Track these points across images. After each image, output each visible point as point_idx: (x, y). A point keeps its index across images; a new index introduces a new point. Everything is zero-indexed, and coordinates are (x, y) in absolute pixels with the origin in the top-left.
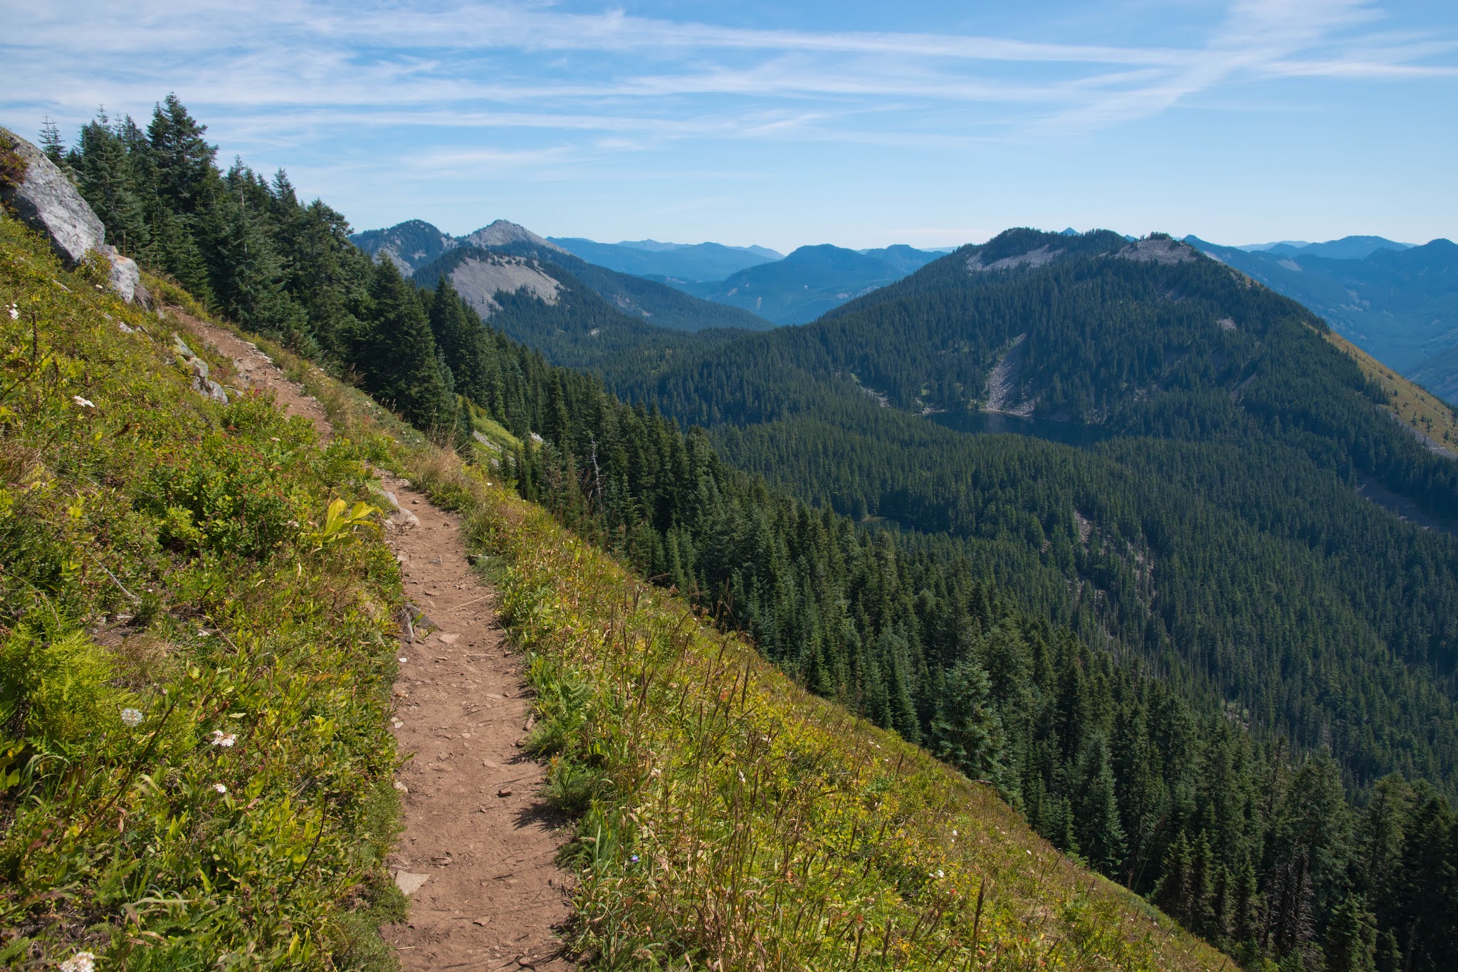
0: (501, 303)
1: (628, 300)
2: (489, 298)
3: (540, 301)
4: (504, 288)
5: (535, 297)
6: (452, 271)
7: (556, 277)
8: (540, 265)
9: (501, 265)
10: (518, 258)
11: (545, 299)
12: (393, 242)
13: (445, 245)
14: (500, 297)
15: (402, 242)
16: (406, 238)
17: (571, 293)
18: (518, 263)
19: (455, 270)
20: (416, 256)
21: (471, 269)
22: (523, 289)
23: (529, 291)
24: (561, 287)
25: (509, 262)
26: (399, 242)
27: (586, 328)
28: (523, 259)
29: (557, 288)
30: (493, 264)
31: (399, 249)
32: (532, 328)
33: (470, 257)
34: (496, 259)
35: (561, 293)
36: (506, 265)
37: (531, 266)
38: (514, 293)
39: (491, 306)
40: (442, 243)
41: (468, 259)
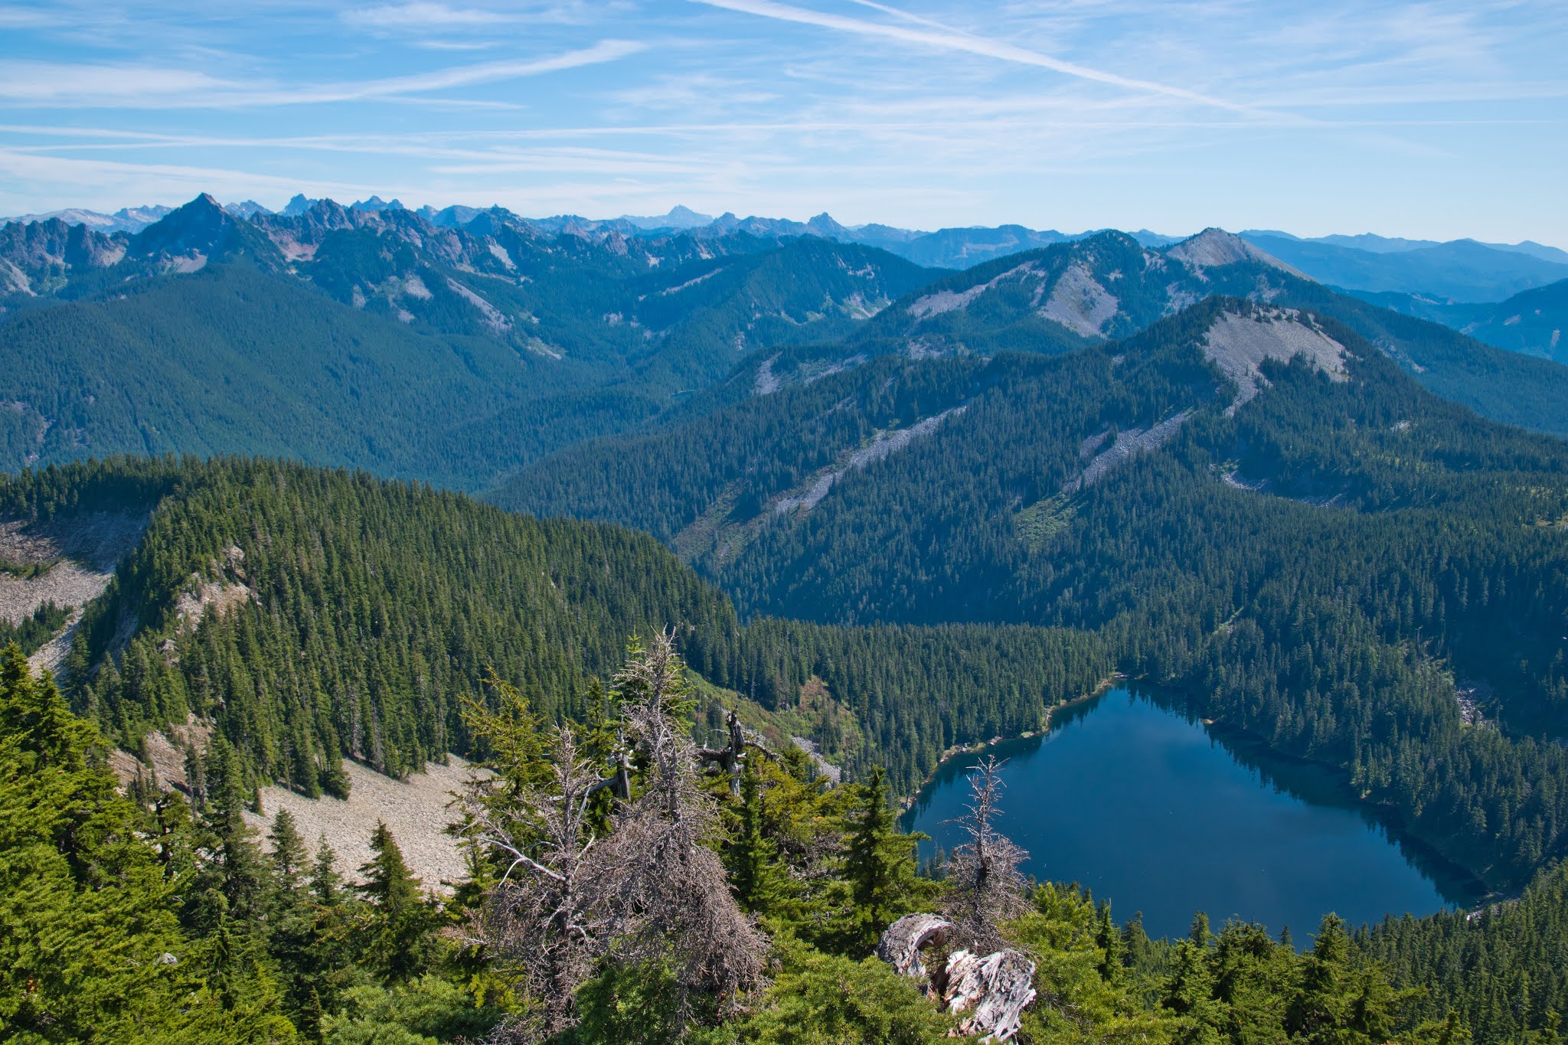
0: (1270, 377)
1: (1393, 348)
2: (1253, 367)
3: (1322, 375)
4: (1274, 356)
5: (1315, 370)
6: (1208, 330)
7: (1340, 341)
8: (1316, 321)
9: (1268, 321)
10: (1289, 311)
11: (1327, 371)
12: (1084, 259)
13: (1148, 264)
14: (1268, 367)
15: (1096, 260)
16: (1100, 253)
17: (1362, 365)
18: (1289, 319)
19: (1211, 327)
20: (1112, 277)
21: (1230, 327)
22: (1298, 358)
23: (1308, 358)
24: (1348, 354)
25: (1278, 318)
26: (1091, 259)
27: (1389, 418)
28: (1295, 313)
29: (1342, 356)
30: (1258, 320)
31: (1092, 268)
32: (1315, 415)
33: (1229, 310)
34: (1262, 313)
35: (1349, 364)
36: (1276, 323)
37: (1307, 324)
38: (1287, 362)
39: (1257, 381)
40: (1143, 260)
41: (1226, 314)
